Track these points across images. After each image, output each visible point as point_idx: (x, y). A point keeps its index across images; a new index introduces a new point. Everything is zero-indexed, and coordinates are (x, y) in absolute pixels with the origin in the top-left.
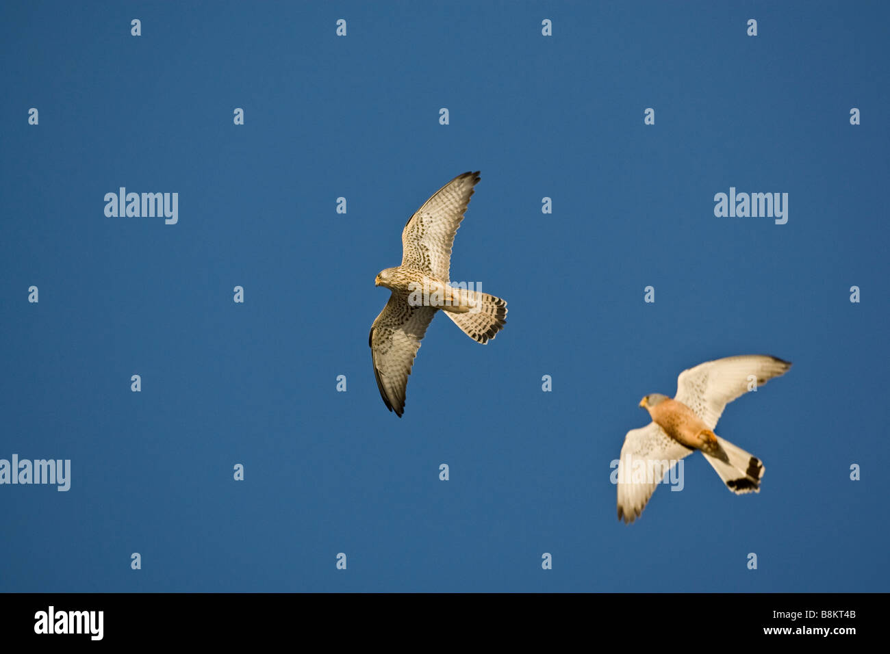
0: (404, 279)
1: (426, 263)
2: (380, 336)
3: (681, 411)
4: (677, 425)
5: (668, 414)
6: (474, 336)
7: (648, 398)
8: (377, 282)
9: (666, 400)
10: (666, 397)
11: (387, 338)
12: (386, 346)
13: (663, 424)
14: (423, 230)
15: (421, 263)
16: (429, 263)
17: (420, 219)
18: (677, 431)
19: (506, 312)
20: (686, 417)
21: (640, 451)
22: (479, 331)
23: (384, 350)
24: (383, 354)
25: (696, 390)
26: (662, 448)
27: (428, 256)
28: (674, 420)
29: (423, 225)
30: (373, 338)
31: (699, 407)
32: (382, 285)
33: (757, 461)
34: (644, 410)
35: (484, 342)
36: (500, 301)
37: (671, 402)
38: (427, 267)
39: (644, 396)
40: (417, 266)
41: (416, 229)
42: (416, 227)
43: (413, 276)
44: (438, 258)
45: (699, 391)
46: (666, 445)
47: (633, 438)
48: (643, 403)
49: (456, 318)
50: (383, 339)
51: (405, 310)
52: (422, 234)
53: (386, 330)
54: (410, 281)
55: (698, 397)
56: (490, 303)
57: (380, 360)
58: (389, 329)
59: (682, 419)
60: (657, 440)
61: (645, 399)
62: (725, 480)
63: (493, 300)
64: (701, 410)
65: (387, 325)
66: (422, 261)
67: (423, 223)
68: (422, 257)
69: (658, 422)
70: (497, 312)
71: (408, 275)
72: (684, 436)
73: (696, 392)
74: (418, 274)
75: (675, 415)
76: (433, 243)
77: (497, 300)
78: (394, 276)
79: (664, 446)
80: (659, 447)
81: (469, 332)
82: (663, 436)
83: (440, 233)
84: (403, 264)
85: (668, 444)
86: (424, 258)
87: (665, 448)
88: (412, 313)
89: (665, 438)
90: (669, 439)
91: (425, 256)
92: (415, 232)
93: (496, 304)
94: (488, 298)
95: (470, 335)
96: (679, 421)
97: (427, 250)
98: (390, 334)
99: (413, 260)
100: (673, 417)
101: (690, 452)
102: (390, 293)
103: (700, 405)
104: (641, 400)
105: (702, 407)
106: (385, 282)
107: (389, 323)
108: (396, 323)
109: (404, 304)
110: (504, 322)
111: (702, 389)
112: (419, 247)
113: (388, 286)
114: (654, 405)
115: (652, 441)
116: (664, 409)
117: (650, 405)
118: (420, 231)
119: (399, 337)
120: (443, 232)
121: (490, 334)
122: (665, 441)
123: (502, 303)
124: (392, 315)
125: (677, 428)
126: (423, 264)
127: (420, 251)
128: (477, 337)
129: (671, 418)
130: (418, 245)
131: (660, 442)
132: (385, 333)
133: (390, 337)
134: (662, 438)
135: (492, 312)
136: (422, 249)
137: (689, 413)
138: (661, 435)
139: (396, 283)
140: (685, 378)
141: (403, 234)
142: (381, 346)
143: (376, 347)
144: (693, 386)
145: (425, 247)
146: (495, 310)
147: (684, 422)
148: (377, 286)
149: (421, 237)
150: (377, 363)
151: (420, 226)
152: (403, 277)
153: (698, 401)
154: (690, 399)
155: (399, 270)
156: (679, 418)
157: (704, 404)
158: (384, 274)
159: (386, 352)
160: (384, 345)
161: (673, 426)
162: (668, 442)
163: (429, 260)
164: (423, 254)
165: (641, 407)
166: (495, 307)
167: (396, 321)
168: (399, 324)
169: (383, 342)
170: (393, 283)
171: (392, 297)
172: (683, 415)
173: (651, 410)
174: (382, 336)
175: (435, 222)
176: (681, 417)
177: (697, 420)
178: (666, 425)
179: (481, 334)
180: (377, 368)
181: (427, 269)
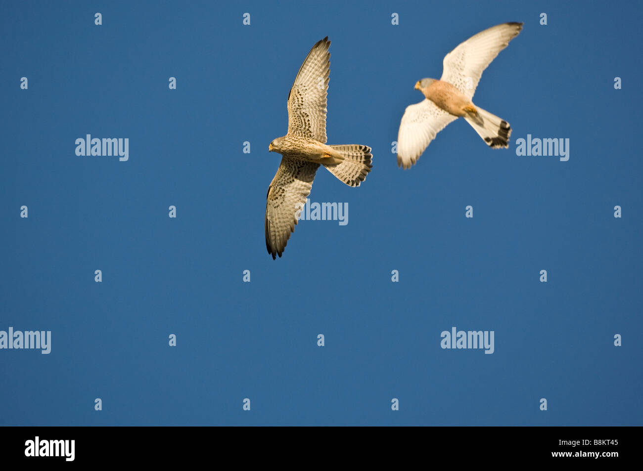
0: (290, 146)
1: (307, 127)
2: (275, 193)
3: (447, 90)
4: (445, 101)
5: (438, 92)
6: (348, 182)
7: (420, 82)
8: (270, 148)
9: (434, 81)
10: (434, 80)
11: (281, 195)
12: (279, 201)
13: (434, 99)
14: (302, 98)
15: (303, 128)
16: (310, 127)
17: (297, 91)
18: (445, 105)
19: (372, 157)
20: (451, 94)
21: (416, 120)
22: (352, 177)
23: (276, 205)
24: (275, 208)
25: (457, 69)
26: (434, 117)
27: (309, 121)
28: (442, 97)
29: (300, 95)
30: (270, 194)
31: (460, 82)
32: (274, 150)
33: (506, 124)
34: (419, 91)
35: (357, 184)
36: (366, 148)
37: (438, 83)
38: (308, 130)
39: (417, 81)
40: (300, 131)
41: (296, 100)
42: (296, 98)
43: (297, 143)
44: (316, 121)
45: (459, 68)
46: (438, 114)
47: (411, 111)
48: (417, 86)
49: (333, 170)
50: (277, 195)
51: (294, 169)
52: (302, 101)
53: (280, 188)
54: (295, 147)
55: (459, 74)
56: (359, 151)
57: (272, 212)
58: (283, 188)
59: (449, 95)
60: (430, 111)
61: (418, 83)
62: (483, 138)
63: (361, 148)
64: (462, 84)
65: (282, 184)
66: (304, 126)
67: (300, 93)
68: (304, 124)
69: (430, 99)
70: (365, 158)
71: (293, 142)
72: (450, 108)
73: (457, 70)
74: (301, 140)
75: (443, 93)
76: (312, 108)
77: (363, 147)
78: (283, 144)
79: (436, 115)
80: (433, 116)
81: (344, 180)
82: (434, 108)
83: (316, 97)
84: (288, 133)
85: (439, 113)
86: (305, 123)
87: (437, 117)
88: (299, 171)
89: (436, 109)
90: (440, 110)
91: (306, 121)
92: (297, 102)
93: (363, 150)
94: (356, 147)
95: (345, 182)
96: (446, 97)
97: (308, 116)
98: (283, 192)
99: (296, 127)
100: (442, 95)
101: (456, 118)
102: (281, 156)
103: (461, 80)
104: (415, 84)
105: (462, 81)
106: (277, 148)
107: (283, 183)
108: (289, 181)
109: (292, 165)
110: (370, 167)
111: (462, 68)
112: (301, 115)
113: (279, 151)
114: (426, 86)
115: (426, 112)
116: (434, 88)
117: (423, 87)
118: (300, 100)
119: (290, 194)
120: (317, 96)
121: (360, 179)
122: (437, 112)
123: (368, 149)
124: (285, 174)
125: (445, 103)
126: (305, 128)
127: (302, 118)
128: (351, 183)
129: (440, 96)
130: (300, 113)
131: (432, 112)
132: (279, 191)
133: (283, 194)
134: (434, 109)
135: (361, 159)
136: (303, 116)
137: (453, 90)
138: (434, 107)
139: (285, 149)
140: (448, 60)
141: (288, 107)
142: (275, 201)
143: (271, 201)
144: (455, 66)
145: (306, 114)
146: (363, 157)
147: (449, 98)
148: (270, 151)
149: (302, 105)
150: (268, 214)
151: (299, 96)
152: (289, 144)
153: (459, 77)
154: (453, 77)
155: (286, 139)
156: (446, 95)
157: (463, 79)
158: (275, 142)
159: (277, 207)
160: (277, 200)
161: (441, 101)
162: (439, 112)
163: (309, 124)
164: (304, 120)
165: (416, 89)
166: (363, 154)
167: (288, 179)
168: (291, 182)
169: (277, 198)
170: (282, 149)
171: (283, 160)
172: (448, 92)
173: (425, 90)
174: (277, 193)
175: (309, 89)
176: (447, 94)
177: (459, 95)
178: (437, 100)
179: (354, 179)
180: (268, 218)
181: (308, 131)
